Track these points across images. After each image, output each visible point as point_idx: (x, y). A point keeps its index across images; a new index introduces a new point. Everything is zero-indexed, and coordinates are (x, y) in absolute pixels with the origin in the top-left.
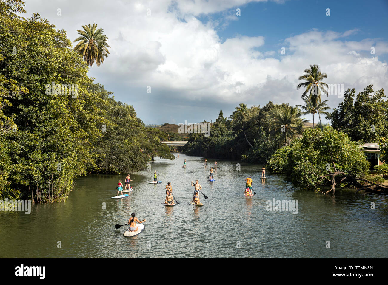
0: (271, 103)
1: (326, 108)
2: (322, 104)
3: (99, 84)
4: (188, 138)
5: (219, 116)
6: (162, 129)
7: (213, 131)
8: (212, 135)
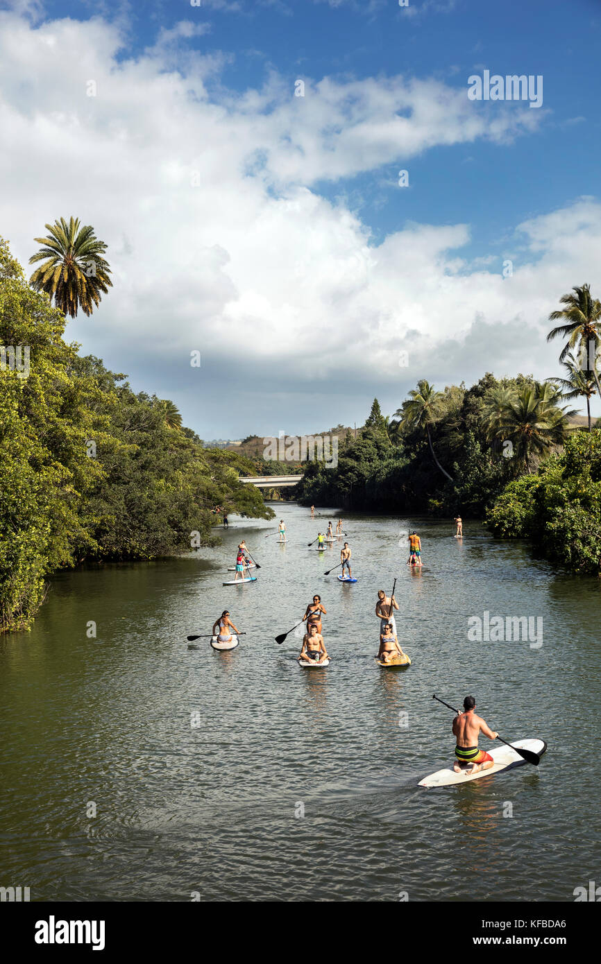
0: (489, 376)
3: (91, 356)
4: (304, 467)
5: (372, 413)
6: (242, 448)
7: (359, 449)
8: (357, 458)
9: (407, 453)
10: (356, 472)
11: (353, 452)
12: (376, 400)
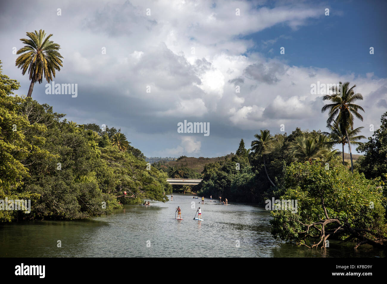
0: (298, 130)
1: (360, 137)
2: (354, 132)
3: (46, 104)
4: (203, 175)
5: (240, 147)
6: (177, 163)
7: (229, 166)
8: (228, 172)
9: (253, 170)
10: (226, 179)
11: (226, 168)
12: (242, 140)
